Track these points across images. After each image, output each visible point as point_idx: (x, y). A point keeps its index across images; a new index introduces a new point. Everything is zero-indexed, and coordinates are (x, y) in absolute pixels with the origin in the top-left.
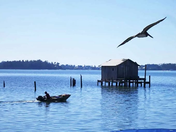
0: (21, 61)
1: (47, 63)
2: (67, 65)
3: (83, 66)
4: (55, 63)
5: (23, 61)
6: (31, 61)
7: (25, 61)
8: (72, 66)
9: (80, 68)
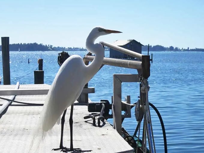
0: (20, 44)
1: (42, 45)
2: (58, 47)
3: (73, 48)
4: (49, 45)
5: (21, 44)
6: (28, 44)
7: (23, 44)
8: (62, 48)
9: (70, 50)
